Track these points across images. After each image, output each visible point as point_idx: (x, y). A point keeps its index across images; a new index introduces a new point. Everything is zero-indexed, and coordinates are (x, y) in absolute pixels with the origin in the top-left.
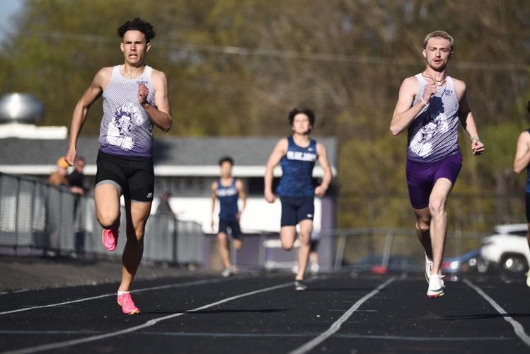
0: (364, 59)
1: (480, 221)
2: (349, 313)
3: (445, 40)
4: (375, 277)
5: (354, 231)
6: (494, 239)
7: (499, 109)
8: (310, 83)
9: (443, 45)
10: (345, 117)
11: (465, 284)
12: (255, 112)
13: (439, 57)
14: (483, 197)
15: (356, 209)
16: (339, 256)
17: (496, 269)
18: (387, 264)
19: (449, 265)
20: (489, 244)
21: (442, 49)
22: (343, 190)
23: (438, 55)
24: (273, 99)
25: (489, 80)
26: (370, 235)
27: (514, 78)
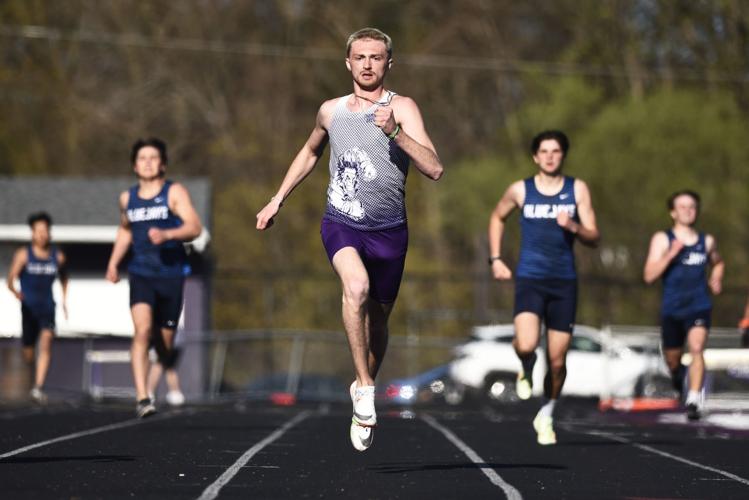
0: (254, 49)
1: (447, 318)
2: (232, 471)
3: (378, 42)
4: (277, 411)
5: (239, 333)
6: (471, 348)
7: (479, 134)
8: (166, 86)
9: (373, 50)
10: (225, 145)
11: (426, 424)
12: (73, 137)
13: (369, 69)
14: (453, 279)
15: (244, 298)
16: (216, 376)
17: (476, 397)
18: (295, 390)
19: (397, 391)
20: (463, 356)
21: (372, 56)
22: (221, 265)
23: (367, 66)
24: (103, 114)
25: (461, 85)
26: (268, 340)
27: (503, 82)
